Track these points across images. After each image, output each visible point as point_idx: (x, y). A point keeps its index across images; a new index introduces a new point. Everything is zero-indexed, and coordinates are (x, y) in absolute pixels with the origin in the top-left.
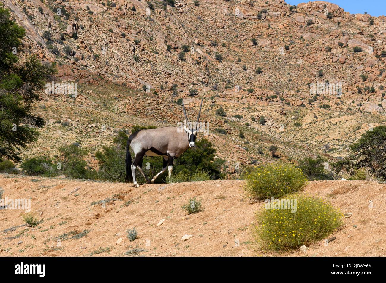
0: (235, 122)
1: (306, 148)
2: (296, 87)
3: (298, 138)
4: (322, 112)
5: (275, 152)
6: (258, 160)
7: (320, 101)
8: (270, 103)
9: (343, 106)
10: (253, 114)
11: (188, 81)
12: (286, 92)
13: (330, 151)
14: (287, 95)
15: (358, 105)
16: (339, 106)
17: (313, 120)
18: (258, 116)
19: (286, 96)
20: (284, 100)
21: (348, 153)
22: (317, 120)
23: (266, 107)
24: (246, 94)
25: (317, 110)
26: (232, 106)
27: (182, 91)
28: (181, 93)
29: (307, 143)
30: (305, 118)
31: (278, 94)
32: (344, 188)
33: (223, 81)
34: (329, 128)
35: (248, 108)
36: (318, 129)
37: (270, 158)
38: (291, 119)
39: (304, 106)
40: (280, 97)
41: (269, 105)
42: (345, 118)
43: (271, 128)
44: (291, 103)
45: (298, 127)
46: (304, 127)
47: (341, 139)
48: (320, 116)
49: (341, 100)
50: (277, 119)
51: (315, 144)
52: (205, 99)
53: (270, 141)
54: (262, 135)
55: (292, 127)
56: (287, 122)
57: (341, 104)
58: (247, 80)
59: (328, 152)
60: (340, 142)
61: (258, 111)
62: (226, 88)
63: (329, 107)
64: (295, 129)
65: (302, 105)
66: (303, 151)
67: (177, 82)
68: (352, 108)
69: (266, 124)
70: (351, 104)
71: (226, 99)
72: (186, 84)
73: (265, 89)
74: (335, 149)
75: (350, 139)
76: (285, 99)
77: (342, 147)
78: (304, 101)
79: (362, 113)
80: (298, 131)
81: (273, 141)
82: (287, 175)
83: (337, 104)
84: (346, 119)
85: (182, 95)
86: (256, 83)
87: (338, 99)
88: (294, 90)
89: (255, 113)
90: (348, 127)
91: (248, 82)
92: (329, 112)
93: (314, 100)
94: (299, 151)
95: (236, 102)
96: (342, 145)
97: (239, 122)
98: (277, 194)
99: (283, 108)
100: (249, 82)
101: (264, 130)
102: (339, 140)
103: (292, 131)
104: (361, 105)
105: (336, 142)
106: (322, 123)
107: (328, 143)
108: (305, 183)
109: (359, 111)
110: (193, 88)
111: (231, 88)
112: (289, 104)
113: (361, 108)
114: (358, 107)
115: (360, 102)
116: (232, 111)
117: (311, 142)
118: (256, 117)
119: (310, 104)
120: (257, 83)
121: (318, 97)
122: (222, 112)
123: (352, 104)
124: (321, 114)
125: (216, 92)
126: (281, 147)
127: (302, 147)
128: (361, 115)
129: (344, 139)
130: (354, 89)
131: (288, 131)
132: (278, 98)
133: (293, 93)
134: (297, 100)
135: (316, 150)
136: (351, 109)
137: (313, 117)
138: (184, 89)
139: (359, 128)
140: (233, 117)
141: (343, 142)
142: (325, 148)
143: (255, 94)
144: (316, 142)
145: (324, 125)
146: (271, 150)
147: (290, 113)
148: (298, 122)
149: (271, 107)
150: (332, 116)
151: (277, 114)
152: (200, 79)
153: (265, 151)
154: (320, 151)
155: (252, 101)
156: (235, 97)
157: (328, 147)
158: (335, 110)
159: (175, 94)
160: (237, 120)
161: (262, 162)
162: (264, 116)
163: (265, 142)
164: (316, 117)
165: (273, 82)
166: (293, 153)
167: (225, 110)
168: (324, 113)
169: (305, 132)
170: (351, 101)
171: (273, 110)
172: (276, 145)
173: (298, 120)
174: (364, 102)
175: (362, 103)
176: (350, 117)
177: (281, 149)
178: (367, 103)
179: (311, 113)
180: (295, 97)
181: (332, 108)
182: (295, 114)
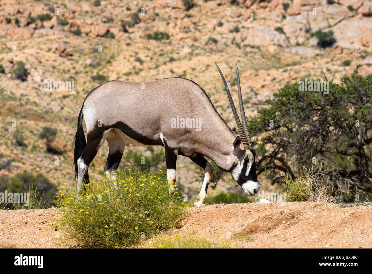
4: (152, 49)
5: (52, 141)
6: (14, 160)
7: (147, 25)
8: (37, 32)
9: (197, 34)
12: (72, 5)
14: (74, 12)
15: (231, 31)
16: (189, 35)
17: (134, 68)
18: (12, 62)
19: (72, 15)
20: (67, 24)
22: (141, 67)
23: (27, 42)
25: (141, 45)
30: (114, 63)
31: (52, 10)
32: (268, 218)
37: (42, 155)
38: (85, 67)
39: (113, 36)
40: (58, 18)
41: (35, 35)
42: (205, 59)
44: (83, 30)
48: (148, 59)
49: (194, 20)
50: (54, 67)
53: (39, 117)
54: (21, 105)
55: (87, 84)
56: (77, 73)
57: (193, 30)
61: (10, 50)
63: (168, 37)
64: (93, 87)
65: (108, 34)
68: (218, 37)
69: (29, 78)
70: (214, 29)
76: (70, 21)
78: (112, 25)
79: (240, 48)
81: (46, 116)
82: (146, 196)
83: (186, 30)
84: (207, 63)
87: (186, 20)
89: (4, 55)
90: (211, 80)
92: (169, 48)
93: (133, 22)
98: (126, 236)
99: (66, 43)
101: (25, 92)
104: (237, 30)
106: (153, 72)
108: (185, 211)
109: (233, 43)
112: (78, 33)
113: (238, 36)
114: (231, 36)
115: (235, 25)
118: (6, 64)
119: (126, 31)
121: (141, 15)
123: (219, 29)
124: (150, 54)
126: (64, 129)
128: (238, 52)
131: (78, 93)
132: (54, 21)
133: (86, 7)
134: (95, 23)
136: (215, 41)
137: (132, 59)
139: (235, 82)
145: (158, 77)
146: (43, 136)
147: (81, 52)
148: (101, 73)
149: (39, 40)
150: (175, 56)
151: (52, 56)
153: (30, 140)
158: (181, 43)
161: (24, 164)
162: (24, 61)
163: (30, 120)
164: (139, 60)
168: (157, 50)
170: (215, 21)
171: (45, 47)
172: (54, 126)
173: (100, 68)
174: (245, 24)
175: (240, 26)
176: (216, 57)
177: (65, 134)
178: (250, 26)
179: (127, 52)
180: (91, 17)
181: (174, 40)
182: (92, 55)
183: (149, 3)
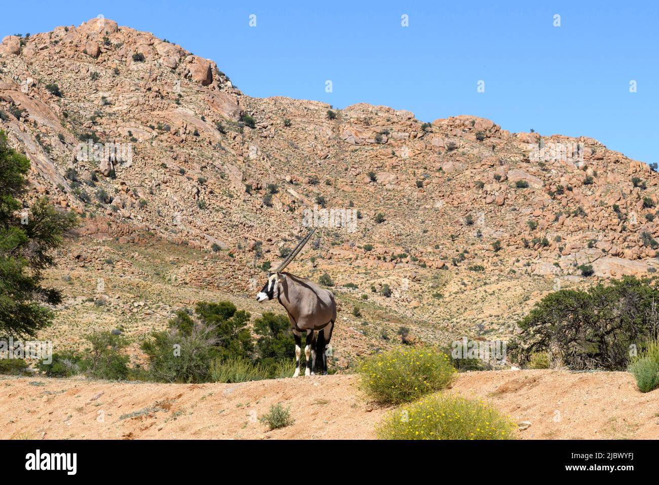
0: (346, 293)
1: (450, 330)
2: (434, 241)
3: (439, 316)
4: (473, 277)
5: (406, 336)
6: (381, 349)
7: (469, 261)
8: (398, 265)
9: (503, 267)
10: (372, 281)
11: (278, 236)
12: (421, 249)
13: (486, 332)
14: (422, 253)
15: (525, 265)
16: (497, 268)
17: (460, 289)
18: (381, 285)
19: (420, 255)
20: (417, 260)
21: (512, 335)
22: (465, 288)
23: (391, 272)
24: (362, 253)
25: (465, 274)
26: (342, 270)
27: (269, 251)
28: (268, 254)
29: (452, 323)
30: (448, 286)
31: (408, 251)
33: (328, 235)
34: (483, 300)
35: (366, 274)
36: (468, 301)
37: (399, 345)
38: (429, 288)
39: (447, 269)
40: (411, 256)
41: (396, 268)
42: (507, 284)
43: (399, 302)
44: (427, 264)
45: (439, 299)
46: (447, 300)
47: (502, 314)
48: (470, 283)
49: (500, 258)
51: (463, 323)
52: (302, 262)
53: (398, 320)
54: (386, 312)
55: (430, 299)
56: (423, 292)
57: (500, 264)
58: (362, 232)
59: (483, 334)
60: (499, 319)
61: (380, 277)
62: (333, 244)
63: (483, 269)
64: (434, 301)
65: (444, 267)
66: (446, 334)
67: (261, 237)
68: (516, 269)
69: (392, 295)
70: (514, 264)
71: (333, 261)
72: (274, 240)
73: (390, 245)
74: (493, 330)
75: (515, 315)
76: (419, 258)
77: (503, 327)
78: (447, 261)
79: (530, 276)
80: (439, 305)
81: (402, 320)
82: (424, 364)
83: (495, 264)
84: (508, 286)
85: (269, 256)
86: (376, 237)
87: (495, 258)
88: (430, 245)
89: (376, 280)
90: (511, 297)
91: (364, 236)
92: (484, 276)
93: (460, 259)
94: (441, 334)
95: (348, 265)
96: (504, 324)
97: (353, 294)
99: (416, 272)
100: (366, 235)
101: (389, 304)
102: (498, 316)
103: (430, 305)
104: (528, 265)
105: (495, 320)
106: (473, 292)
107: (483, 321)
108: (454, 376)
109: (526, 273)
110: (285, 246)
111: (339, 244)
112: (424, 266)
113: (529, 269)
114: (525, 268)
115: (527, 261)
116: (343, 279)
117: (458, 321)
118: (377, 286)
119: (456, 265)
120: (378, 236)
121: (466, 255)
122: (328, 280)
123: (516, 264)
124: (471, 280)
125: (319, 251)
126: (414, 328)
127: (446, 329)
128: (529, 279)
129: (505, 316)
130: (518, 242)
131: (424, 305)
132: (408, 258)
133: (430, 249)
134: (436, 260)
135: (466, 332)
136: (514, 272)
137: (459, 283)
138: (272, 248)
139: (527, 298)
140: (344, 286)
141: (505, 320)
142: (478, 329)
143: (374, 253)
144: (465, 320)
145: (476, 295)
146: (400, 333)
147: (426, 279)
148: (439, 292)
149: (399, 270)
150: (488, 281)
152: (295, 232)
153: (392, 336)
154: (472, 333)
155: (371, 262)
156: (346, 258)
157: (483, 327)
158: (492, 273)
159: (259, 255)
160: (350, 291)
161: (387, 351)
162: (389, 284)
163: (392, 322)
164: (464, 284)
165: (401, 235)
166: (432, 337)
167: (331, 276)
168: (475, 277)
169: (449, 306)
170: (514, 259)
171: (402, 275)
172: (407, 326)
173: (439, 289)
174: (534, 261)
175: (531, 262)
176: (514, 282)
177: (414, 332)
178: (537, 262)
179: (456, 279)
180: (433, 256)
181: (488, 271)
182: (433, 280)
183: (471, 247)
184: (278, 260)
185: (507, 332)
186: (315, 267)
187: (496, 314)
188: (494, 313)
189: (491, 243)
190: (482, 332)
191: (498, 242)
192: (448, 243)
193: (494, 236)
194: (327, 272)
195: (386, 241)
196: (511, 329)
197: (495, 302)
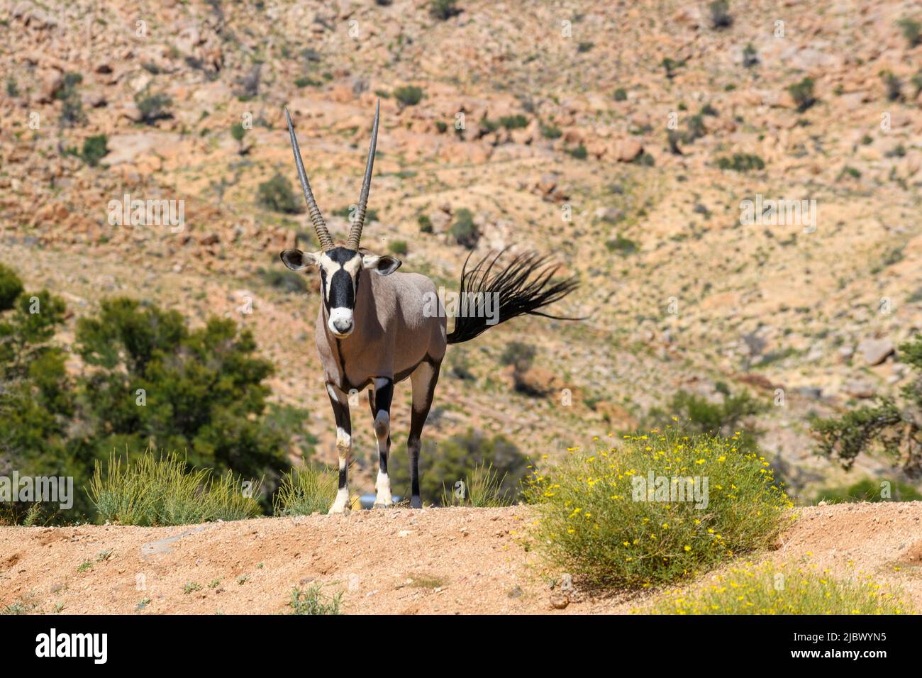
1: (661, 352)
2: (610, 76)
3: (625, 307)
4: (729, 188)
5: (525, 370)
6: (448, 408)
7: (719, 140)
8: (499, 150)
9: (821, 160)
10: (421, 200)
11: (130, 56)
12: (569, 99)
13: (769, 360)
14: (573, 113)
15: (889, 155)
16: (804, 160)
17: (692, 225)
18: (447, 211)
19: (568, 119)
20: (559, 135)
21: (848, 370)
22: (706, 224)
23: (479, 171)
24: (389, 110)
25: (707, 181)
26: (328, 164)
27: (102, 104)
28: (100, 112)
29: (665, 329)
30: (653, 216)
31: (530, 108)
33: (286, 54)
34: (761, 259)
35: (402, 176)
36: (714, 263)
37: (505, 397)
38: (594, 223)
39: (650, 162)
40: (541, 123)
41: (495, 158)
42: (836, 211)
44: (591, 148)
45: (624, 256)
46: (651, 258)
47: (818, 305)
48: (721, 208)
49: (814, 131)
50: (531, 222)
51: (700, 329)
52: (206, 139)
55: (598, 257)
57: (811, 151)
58: (390, 48)
59: (760, 365)
60: (810, 320)
61: (445, 186)
62: (301, 84)
63: (761, 165)
64: (610, 264)
65: (641, 158)
66: (649, 363)
67: (77, 60)
68: (861, 166)
69: (482, 243)
70: (855, 149)
71: (300, 135)
72: (119, 70)
73: (475, 89)
74: (790, 352)
75: (858, 306)
76: (565, 130)
77: (821, 343)
78: (648, 138)
79: (906, 188)
80: (625, 273)
83: (798, 150)
84: (839, 217)
85: (102, 121)
86: (433, 64)
87: (799, 131)
88: (601, 89)
89: (432, 197)
90: (846, 253)
91: (397, 59)
92: (763, 186)
93: (691, 133)
94: (632, 365)
95: (346, 149)
96: (823, 335)
99: (556, 173)
100: (404, 56)
102: (807, 310)
103: (597, 273)
104: (900, 153)
105: (796, 322)
106: (730, 235)
107: (760, 325)
109: (891, 179)
110: (155, 90)
111: (319, 84)
112: (580, 154)
113: (902, 165)
114: (888, 164)
115: (896, 142)
116: (331, 191)
117: (684, 323)
118: (435, 215)
119: (676, 151)
120: (439, 59)
121: (708, 121)
122: (286, 196)
123: (864, 150)
125: (257, 105)
126: (551, 346)
127: (646, 348)
128: (903, 196)
129: (829, 309)
130: (869, 83)
132: (533, 129)
133: (597, 102)
134: (616, 134)
135: (708, 357)
136: (856, 174)
137: (689, 209)
138: (112, 94)
139: (896, 257)
141: (827, 321)
142: (745, 349)
143: (428, 112)
144: (704, 321)
145: (740, 244)
146: (506, 360)
147: (587, 193)
148: (625, 235)
149: (503, 167)
151: (528, 199)
152: (184, 46)
154: (726, 363)
155: (419, 142)
156: (340, 126)
157: (761, 343)
158: (788, 177)
159: (72, 116)
161: (468, 414)
162: (472, 209)
164: (702, 210)
165: (509, 57)
166: (605, 372)
167: (295, 184)
168: (739, 191)
169: (655, 278)
170: (856, 135)
171: (513, 181)
172: (530, 340)
173: (625, 224)
174: (916, 140)
175: (907, 144)
176: (857, 206)
177: (551, 357)
179: (679, 193)
180: (608, 123)
181: (774, 170)
182: (608, 199)
183: (724, 96)
184: (129, 131)
185: (834, 357)
186: (244, 153)
187: (801, 303)
188: (794, 301)
189: (788, 83)
190: (756, 360)
191: (809, 83)
192: (654, 81)
193: (797, 62)
194: (284, 171)
195: (463, 77)
196: (845, 350)
197: (797, 267)
